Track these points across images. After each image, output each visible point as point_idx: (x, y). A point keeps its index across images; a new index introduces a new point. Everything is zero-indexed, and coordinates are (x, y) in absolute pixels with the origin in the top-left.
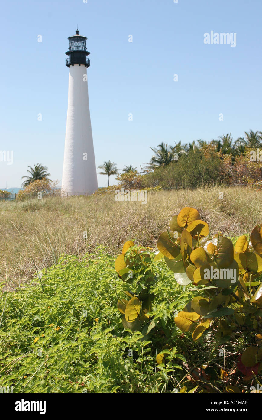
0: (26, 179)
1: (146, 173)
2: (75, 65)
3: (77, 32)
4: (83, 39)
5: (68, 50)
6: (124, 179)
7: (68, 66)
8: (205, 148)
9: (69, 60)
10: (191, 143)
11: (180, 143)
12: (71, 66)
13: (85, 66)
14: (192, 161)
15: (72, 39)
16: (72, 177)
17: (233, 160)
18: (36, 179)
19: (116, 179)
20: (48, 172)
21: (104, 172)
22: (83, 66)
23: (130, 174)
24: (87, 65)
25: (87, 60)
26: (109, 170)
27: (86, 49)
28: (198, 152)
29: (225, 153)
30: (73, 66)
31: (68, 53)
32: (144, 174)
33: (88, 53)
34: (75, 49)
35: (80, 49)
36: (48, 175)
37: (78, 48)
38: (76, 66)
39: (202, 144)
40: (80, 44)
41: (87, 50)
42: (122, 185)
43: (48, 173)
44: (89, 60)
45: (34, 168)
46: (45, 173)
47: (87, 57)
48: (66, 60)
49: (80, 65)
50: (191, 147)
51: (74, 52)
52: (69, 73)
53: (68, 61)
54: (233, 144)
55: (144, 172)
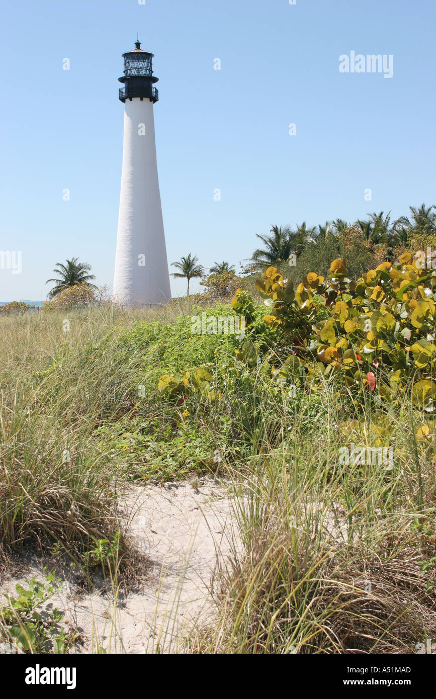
0: (54, 285)
1: (249, 274)
2: (133, 99)
3: (138, 45)
4: (148, 56)
5: (123, 75)
6: (214, 284)
7: (123, 100)
8: (345, 234)
9: (123, 91)
10: (323, 226)
11: (304, 225)
12: (128, 100)
13: (151, 101)
14: (324, 255)
15: (128, 56)
16: (130, 280)
17: (390, 253)
18: (72, 284)
19: (201, 284)
20: (90, 273)
21: (182, 273)
22: (146, 100)
23: (224, 276)
24: (154, 99)
25: (154, 90)
26: (189, 269)
27: (152, 72)
28: (336, 240)
29: (376, 241)
30: (131, 100)
31: (122, 80)
32: (246, 275)
33: (155, 80)
34: (134, 72)
35: (143, 73)
36: (91, 277)
37: (138, 72)
38: (136, 100)
39: (340, 225)
40: (141, 64)
41: (153, 75)
42: (210, 293)
43: (90, 275)
44: (157, 91)
45: (66, 265)
46: (85, 275)
47: (154, 85)
48: (120, 90)
49: (142, 100)
50: (323, 231)
51: (133, 78)
52: (125, 113)
53: (122, 92)
54: (390, 227)
55: (247, 272)
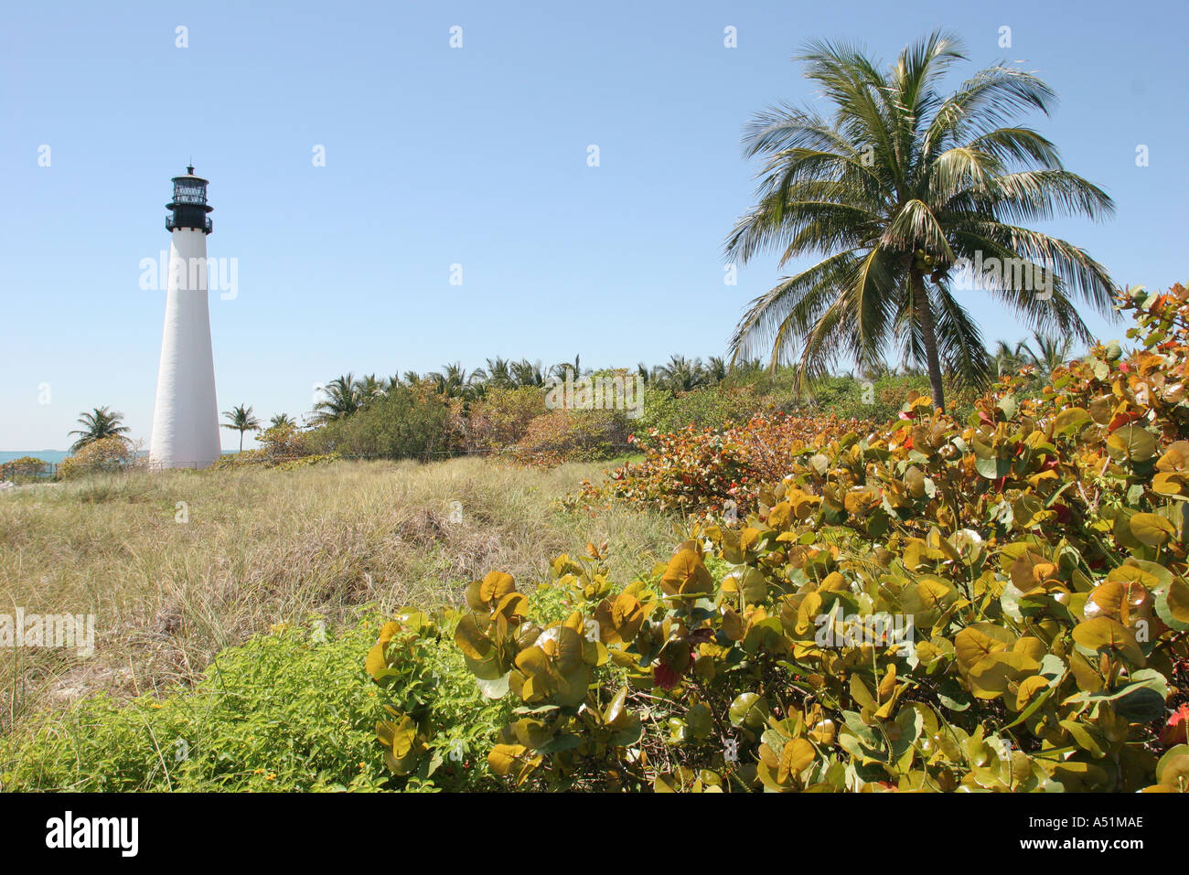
0: (78, 437)
1: (312, 428)
2: (183, 229)
3: (190, 170)
4: (201, 183)
5: (172, 201)
6: (271, 439)
7: (170, 229)
8: (419, 386)
9: (172, 219)
10: (394, 377)
11: (373, 377)
12: (176, 230)
13: (203, 232)
14: (396, 409)
15: (179, 181)
16: (172, 433)
17: (466, 408)
18: (100, 437)
19: (256, 439)
20: (123, 423)
21: (234, 425)
22: (198, 231)
23: (283, 430)
24: (207, 231)
25: (207, 221)
26: (242, 420)
27: (206, 200)
28: (407, 393)
29: (452, 395)
30: (180, 229)
31: (170, 207)
32: (309, 429)
33: (209, 209)
34: (185, 199)
35: (195, 200)
36: (125, 429)
37: (190, 199)
38: (186, 230)
39: (412, 377)
40: (193, 191)
41: (207, 204)
42: (266, 450)
43: (124, 426)
44: (211, 222)
45: (94, 414)
46: (116, 426)
47: (207, 215)
48: (167, 218)
49: (193, 230)
50: (393, 383)
51: (183, 205)
52: (172, 244)
53: (169, 221)
54: (466, 380)
55: (309, 426)
